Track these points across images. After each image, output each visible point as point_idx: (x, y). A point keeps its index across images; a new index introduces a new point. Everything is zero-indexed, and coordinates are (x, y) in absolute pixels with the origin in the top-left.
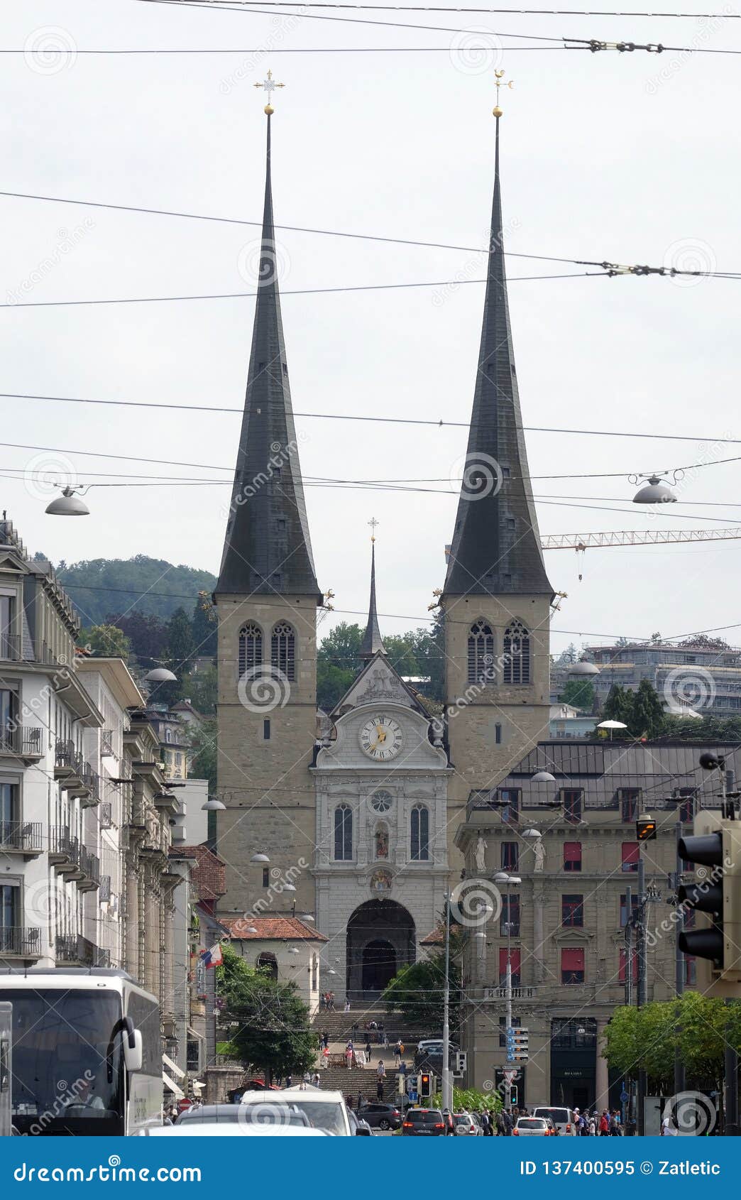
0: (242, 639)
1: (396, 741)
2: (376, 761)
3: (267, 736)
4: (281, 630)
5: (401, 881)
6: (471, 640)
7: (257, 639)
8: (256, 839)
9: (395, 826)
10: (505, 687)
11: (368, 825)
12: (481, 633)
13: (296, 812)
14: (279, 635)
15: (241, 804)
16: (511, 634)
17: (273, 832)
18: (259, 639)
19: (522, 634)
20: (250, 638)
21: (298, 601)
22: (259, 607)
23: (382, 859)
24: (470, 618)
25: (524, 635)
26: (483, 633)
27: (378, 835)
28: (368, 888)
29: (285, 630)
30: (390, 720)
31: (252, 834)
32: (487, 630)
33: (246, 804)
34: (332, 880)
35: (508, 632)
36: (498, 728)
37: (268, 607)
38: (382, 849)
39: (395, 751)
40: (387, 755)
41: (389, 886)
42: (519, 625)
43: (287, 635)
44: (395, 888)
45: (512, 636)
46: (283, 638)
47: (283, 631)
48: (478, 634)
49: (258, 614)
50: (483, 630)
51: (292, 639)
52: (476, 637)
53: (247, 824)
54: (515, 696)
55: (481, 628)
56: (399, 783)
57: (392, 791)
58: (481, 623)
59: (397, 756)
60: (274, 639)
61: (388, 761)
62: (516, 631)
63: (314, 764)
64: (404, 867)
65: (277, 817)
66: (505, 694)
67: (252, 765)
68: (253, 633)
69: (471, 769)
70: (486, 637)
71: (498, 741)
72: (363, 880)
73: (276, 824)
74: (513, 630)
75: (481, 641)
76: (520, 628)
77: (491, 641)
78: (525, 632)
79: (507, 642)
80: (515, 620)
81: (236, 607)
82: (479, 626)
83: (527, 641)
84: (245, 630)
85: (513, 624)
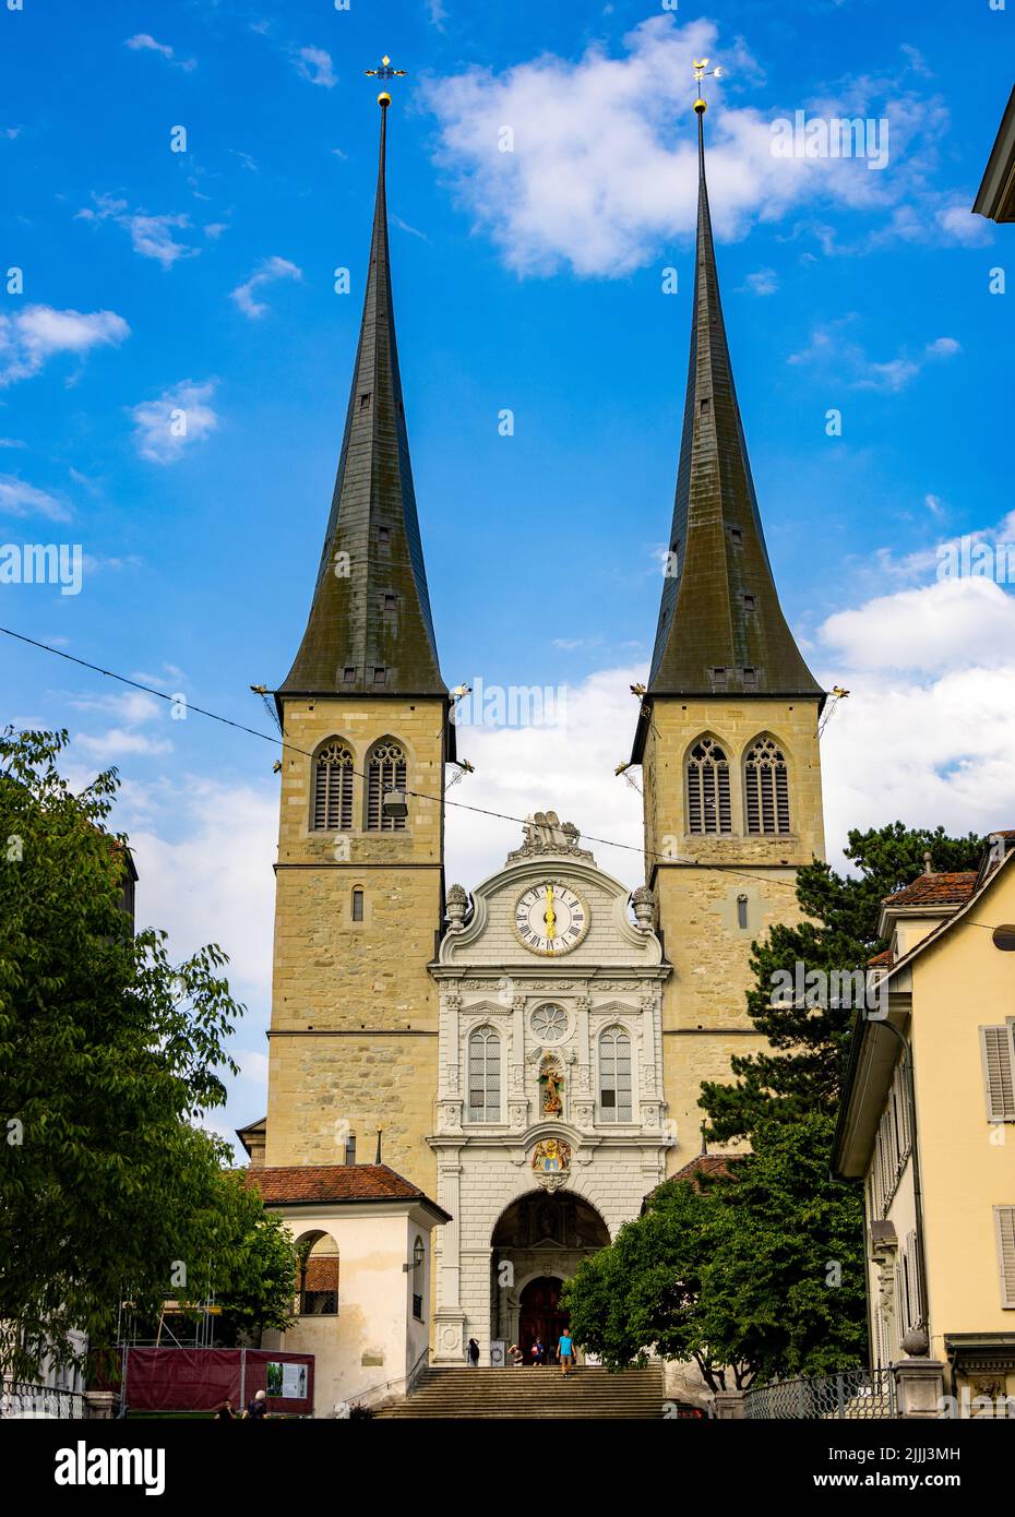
0: (321, 768)
1: (574, 923)
2: (540, 955)
3: (357, 914)
4: (384, 753)
5: (585, 1156)
6: (693, 771)
7: (345, 769)
8: (336, 1085)
9: (574, 1062)
10: (750, 840)
11: (528, 1061)
12: (707, 757)
13: (405, 1041)
14: (381, 762)
15: (310, 1028)
16: (756, 760)
17: (365, 1075)
18: (349, 768)
19: (775, 760)
20: (334, 767)
21: (413, 708)
22: (348, 716)
23: (551, 1117)
24: (690, 733)
25: (777, 762)
26: (712, 759)
27: (543, 1079)
28: (528, 1170)
29: (391, 753)
30: (564, 889)
31: (330, 1077)
32: (718, 754)
33: (321, 1026)
34: (465, 1156)
35: (750, 756)
36: (742, 902)
37: (365, 716)
38: (552, 1102)
39: (573, 940)
40: (559, 946)
41: (565, 1165)
42: (770, 746)
43: (394, 762)
44: (575, 1169)
45: (758, 764)
46: (388, 767)
47: (388, 754)
48: (703, 760)
49: (348, 727)
50: (711, 754)
51: (402, 768)
52: (700, 764)
53: (322, 1061)
54: (768, 853)
55: (707, 750)
56: (579, 989)
57: (568, 1005)
58: (706, 743)
59: (577, 947)
60: (372, 766)
61: (560, 956)
62: (765, 755)
63: (436, 960)
64: (590, 1131)
65: (372, 1048)
66: (754, 849)
67: (331, 964)
68: (338, 757)
69: (701, 970)
70: (715, 764)
71: (743, 923)
72: (518, 1156)
73: (370, 1060)
74: (760, 753)
75: (708, 771)
76: (771, 752)
77: (724, 772)
78: (779, 756)
79: (750, 772)
80: (763, 738)
81: (312, 716)
82: (704, 747)
83: (781, 771)
84: (326, 754)
85: (759, 746)
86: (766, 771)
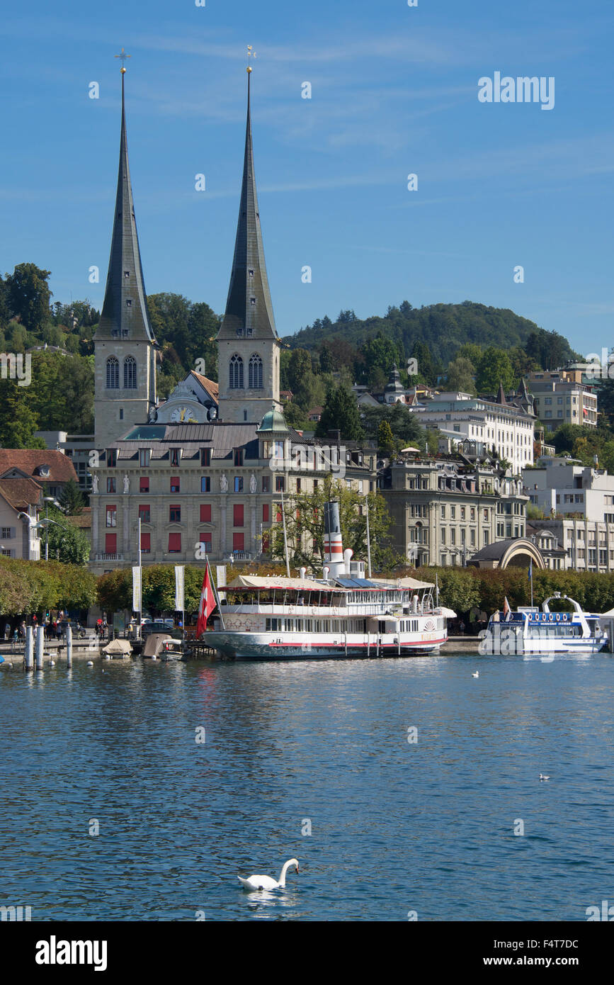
0: (108, 365)
3: (121, 418)
4: (129, 360)
6: (231, 365)
10: (249, 390)
12: (236, 360)
14: (128, 363)
18: (117, 365)
20: (113, 365)
21: (138, 345)
22: (116, 348)
24: (230, 353)
25: (259, 362)
26: (238, 361)
29: (131, 360)
30: (187, 409)
32: (240, 359)
35: (251, 360)
36: (245, 412)
37: (121, 348)
42: (258, 356)
43: (132, 363)
45: (253, 362)
46: (130, 365)
49: (116, 351)
51: (135, 365)
52: (234, 363)
54: (254, 395)
55: (237, 358)
58: (236, 356)
60: (125, 365)
62: (256, 359)
66: (250, 393)
68: (114, 362)
70: (239, 363)
71: (245, 419)
74: (253, 358)
75: (236, 364)
76: (258, 358)
77: (242, 365)
78: (260, 360)
79: (250, 365)
80: (256, 355)
81: (104, 348)
82: (236, 358)
83: (261, 365)
84: (109, 360)
85: (254, 356)
86: (256, 364)
